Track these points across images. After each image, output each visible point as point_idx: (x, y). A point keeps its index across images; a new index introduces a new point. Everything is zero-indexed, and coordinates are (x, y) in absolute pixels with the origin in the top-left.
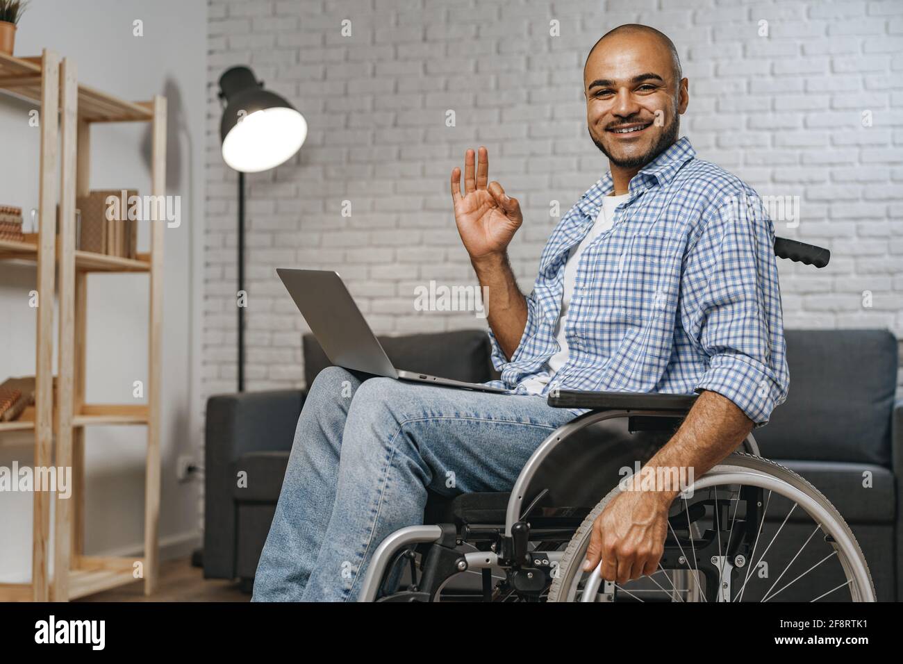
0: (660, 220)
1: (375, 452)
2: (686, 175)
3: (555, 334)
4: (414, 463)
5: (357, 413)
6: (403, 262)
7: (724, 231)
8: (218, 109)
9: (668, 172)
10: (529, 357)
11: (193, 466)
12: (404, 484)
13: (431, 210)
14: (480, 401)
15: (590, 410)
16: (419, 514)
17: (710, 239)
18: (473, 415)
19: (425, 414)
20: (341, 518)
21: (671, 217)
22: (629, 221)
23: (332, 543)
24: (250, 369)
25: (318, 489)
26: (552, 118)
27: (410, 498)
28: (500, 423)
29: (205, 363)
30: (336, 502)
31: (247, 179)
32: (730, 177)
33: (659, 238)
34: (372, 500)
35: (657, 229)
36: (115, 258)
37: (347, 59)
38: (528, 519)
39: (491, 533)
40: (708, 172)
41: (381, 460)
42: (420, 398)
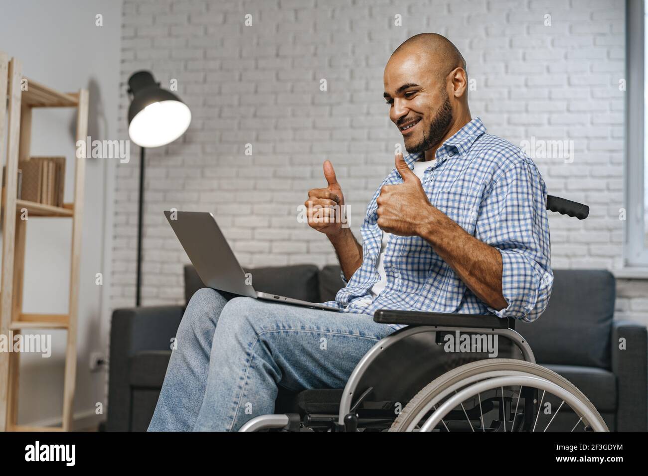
0: (459, 180)
1: (238, 356)
2: (480, 147)
3: (376, 266)
4: (268, 365)
5: (224, 325)
6: (258, 215)
7: (508, 190)
8: (127, 102)
9: (466, 144)
10: (356, 284)
11: (101, 359)
12: (260, 382)
13: (280, 177)
14: (320, 317)
15: (407, 326)
16: (271, 405)
17: (497, 195)
18: (315, 328)
19: (278, 326)
20: (209, 408)
21: (467, 178)
22: (435, 180)
23: (202, 427)
24: (145, 290)
25: (192, 383)
26: (368, 114)
27: (265, 393)
28: (336, 335)
29: (112, 285)
30: (206, 395)
31: (147, 152)
32: (514, 149)
33: (458, 194)
34: (234, 394)
35: (457, 186)
36: (47, 206)
37: (221, 68)
38: (357, 411)
39: (327, 421)
40: (497, 144)
41: (242, 362)
42: (273, 314)
